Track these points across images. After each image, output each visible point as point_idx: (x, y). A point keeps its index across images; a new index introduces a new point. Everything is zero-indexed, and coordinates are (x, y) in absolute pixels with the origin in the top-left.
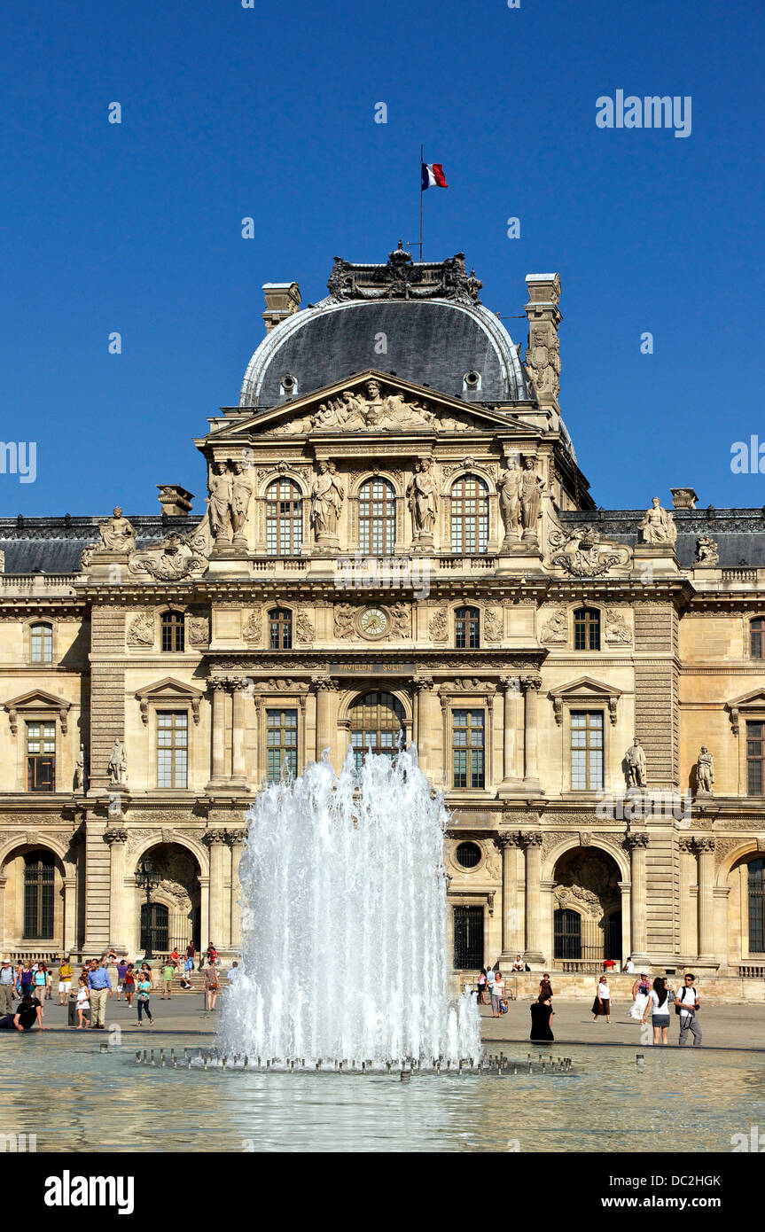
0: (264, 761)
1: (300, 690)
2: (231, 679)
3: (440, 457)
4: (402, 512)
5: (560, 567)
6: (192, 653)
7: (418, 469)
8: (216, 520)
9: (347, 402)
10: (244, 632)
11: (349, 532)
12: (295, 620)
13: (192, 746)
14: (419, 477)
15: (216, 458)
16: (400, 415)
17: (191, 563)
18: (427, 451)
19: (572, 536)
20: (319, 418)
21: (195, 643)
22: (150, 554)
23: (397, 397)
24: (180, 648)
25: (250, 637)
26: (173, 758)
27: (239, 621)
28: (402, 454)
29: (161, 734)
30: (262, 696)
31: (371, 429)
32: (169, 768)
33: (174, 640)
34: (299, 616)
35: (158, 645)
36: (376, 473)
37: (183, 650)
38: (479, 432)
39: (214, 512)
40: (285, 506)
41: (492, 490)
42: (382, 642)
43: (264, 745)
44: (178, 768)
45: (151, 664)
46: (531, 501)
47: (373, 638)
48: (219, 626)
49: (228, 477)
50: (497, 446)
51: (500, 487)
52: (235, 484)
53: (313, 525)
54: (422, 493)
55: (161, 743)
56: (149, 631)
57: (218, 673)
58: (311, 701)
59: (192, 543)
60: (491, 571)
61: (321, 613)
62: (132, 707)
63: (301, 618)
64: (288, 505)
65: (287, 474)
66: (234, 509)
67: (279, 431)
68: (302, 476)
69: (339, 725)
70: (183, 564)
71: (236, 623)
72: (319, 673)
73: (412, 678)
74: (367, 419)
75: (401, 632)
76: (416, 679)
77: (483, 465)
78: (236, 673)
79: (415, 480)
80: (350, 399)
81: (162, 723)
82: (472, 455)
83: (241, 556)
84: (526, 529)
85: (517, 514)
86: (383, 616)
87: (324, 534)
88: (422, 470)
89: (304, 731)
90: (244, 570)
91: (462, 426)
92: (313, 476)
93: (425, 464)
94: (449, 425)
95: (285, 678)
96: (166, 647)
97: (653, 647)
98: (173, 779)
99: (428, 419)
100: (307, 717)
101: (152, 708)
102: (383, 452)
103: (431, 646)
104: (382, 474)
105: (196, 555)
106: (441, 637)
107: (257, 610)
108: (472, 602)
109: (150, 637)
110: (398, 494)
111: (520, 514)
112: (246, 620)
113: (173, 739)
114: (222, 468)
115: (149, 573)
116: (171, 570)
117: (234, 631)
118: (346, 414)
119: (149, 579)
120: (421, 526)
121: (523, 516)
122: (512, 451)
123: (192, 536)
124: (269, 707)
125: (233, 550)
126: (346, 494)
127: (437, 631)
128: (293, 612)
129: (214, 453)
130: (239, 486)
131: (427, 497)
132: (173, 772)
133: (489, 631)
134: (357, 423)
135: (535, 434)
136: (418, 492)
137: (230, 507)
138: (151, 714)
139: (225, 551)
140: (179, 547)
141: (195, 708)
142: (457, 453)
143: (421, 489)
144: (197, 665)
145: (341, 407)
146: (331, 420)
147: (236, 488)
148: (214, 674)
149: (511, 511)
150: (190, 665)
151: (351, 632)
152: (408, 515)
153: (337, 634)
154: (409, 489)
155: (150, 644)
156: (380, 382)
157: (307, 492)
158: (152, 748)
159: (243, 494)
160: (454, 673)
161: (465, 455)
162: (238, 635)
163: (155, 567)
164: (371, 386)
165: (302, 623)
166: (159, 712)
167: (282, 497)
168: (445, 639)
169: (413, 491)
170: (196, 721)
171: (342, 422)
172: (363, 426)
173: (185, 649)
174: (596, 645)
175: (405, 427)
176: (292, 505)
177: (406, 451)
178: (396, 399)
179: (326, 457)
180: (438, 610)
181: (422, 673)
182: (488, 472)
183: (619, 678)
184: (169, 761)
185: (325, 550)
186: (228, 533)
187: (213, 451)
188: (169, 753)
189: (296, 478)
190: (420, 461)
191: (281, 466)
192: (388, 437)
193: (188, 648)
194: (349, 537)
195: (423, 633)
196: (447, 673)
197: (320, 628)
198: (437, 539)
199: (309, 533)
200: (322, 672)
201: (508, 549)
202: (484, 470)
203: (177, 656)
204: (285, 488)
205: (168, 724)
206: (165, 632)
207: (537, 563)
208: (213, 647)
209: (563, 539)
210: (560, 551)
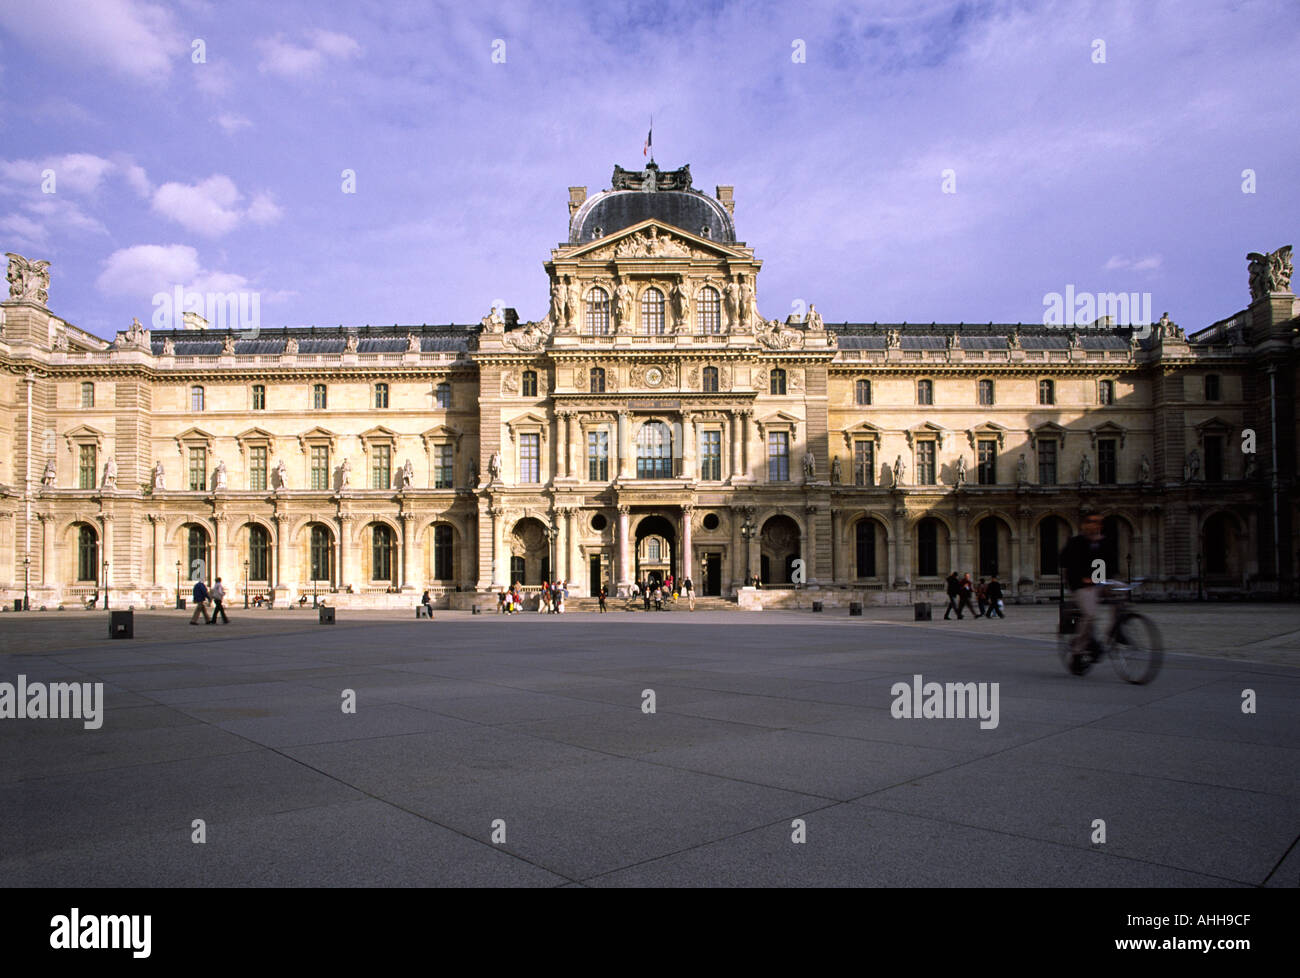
0: (587, 465)
1: (609, 419)
2: (568, 412)
3: (692, 274)
4: (668, 309)
5: (763, 345)
6: (542, 396)
7: (678, 282)
8: (557, 313)
9: (636, 239)
10: (575, 382)
11: (636, 321)
12: (607, 375)
13: (541, 456)
14: (680, 287)
15: (557, 273)
16: (670, 249)
17: (540, 341)
18: (685, 270)
19: (769, 325)
20: (620, 249)
21: (543, 389)
22: (514, 335)
24: (535, 393)
25: (580, 385)
26: (530, 464)
27: (572, 375)
28: (671, 272)
29: (522, 448)
30: (586, 423)
31: (652, 255)
32: (527, 470)
33: (530, 389)
34: (609, 373)
35: (521, 392)
36: (653, 284)
37: (536, 395)
38: (715, 259)
39: (556, 307)
40: (598, 305)
41: (722, 297)
42: (659, 388)
43: (587, 455)
44: (532, 470)
45: (516, 404)
46: (747, 302)
47: (653, 385)
48: (559, 378)
49: (563, 286)
50: (726, 268)
51: (727, 293)
52: (570, 290)
54: (683, 296)
55: (523, 454)
56: (515, 383)
57: (559, 407)
58: (614, 426)
59: (540, 328)
60: (724, 344)
61: (622, 371)
62: (505, 430)
63: (611, 374)
65: (599, 285)
67: (595, 257)
68: (607, 285)
70: (536, 341)
71: (570, 377)
72: (620, 407)
73: (678, 411)
74: (649, 249)
75: (671, 382)
76: (681, 412)
77: (716, 281)
78: (571, 409)
79: (678, 289)
80: (639, 238)
81: (521, 441)
82: (710, 274)
83: (572, 334)
84: (744, 320)
85: (738, 311)
86: (659, 373)
87: (623, 322)
90: (575, 342)
91: (705, 255)
92: (615, 286)
93: (684, 279)
94: (698, 255)
95: (600, 411)
96: (526, 394)
97: (817, 393)
98: (530, 477)
99: (685, 250)
100: (614, 436)
101: (517, 432)
102: (659, 271)
103: (689, 390)
104: (656, 286)
105: (543, 336)
106: (696, 384)
107: (583, 368)
108: (714, 364)
109: (517, 387)
110: (666, 299)
112: (576, 375)
113: (529, 451)
114: (561, 280)
115: (515, 346)
116: (528, 345)
117: (570, 381)
118: (636, 247)
119: (515, 350)
120: (680, 317)
121: (741, 312)
122: (734, 272)
124: (590, 430)
125: (568, 331)
126: (634, 298)
127: (693, 381)
128: (606, 370)
129: (556, 270)
130: (571, 292)
131: (686, 298)
132: (530, 473)
133: (723, 382)
134: (642, 252)
135: (752, 262)
136: (679, 296)
137: (566, 304)
138: (517, 436)
139: (562, 331)
140: (532, 330)
141: (544, 430)
142: (702, 272)
143: (682, 294)
144: (544, 403)
145: (633, 242)
146: (627, 251)
147: (569, 293)
148: (557, 409)
149: (735, 309)
150: (539, 404)
151: (641, 382)
152: (672, 311)
153: (632, 383)
154: (672, 294)
155: (516, 391)
157: (611, 296)
158: (518, 457)
159: (573, 297)
160: (703, 408)
161: (706, 274)
162: (572, 384)
163: (517, 343)
164: (652, 230)
165: (612, 377)
166: (522, 434)
167: (596, 300)
168: (698, 387)
169: (676, 296)
170: (545, 438)
171: (634, 251)
172: (646, 254)
173: (538, 395)
174: (783, 392)
175: (672, 255)
176: (601, 304)
177: (672, 270)
178: (666, 238)
179: (624, 273)
180: (693, 368)
181: (684, 407)
182: (720, 286)
183: (797, 412)
184: (527, 466)
185: (625, 331)
186: (563, 322)
188: (527, 461)
189: (605, 288)
190: (680, 276)
191: (596, 280)
192: (662, 261)
193: (539, 393)
194: (636, 325)
195: (684, 382)
196: (698, 408)
197: (622, 380)
198: (690, 326)
199: (612, 321)
200: (624, 408)
201: (734, 331)
202: (717, 284)
203: (532, 399)
204: (597, 293)
205: (527, 442)
206: (525, 384)
207: (752, 340)
208: (556, 391)
209: (763, 327)
210: (762, 334)
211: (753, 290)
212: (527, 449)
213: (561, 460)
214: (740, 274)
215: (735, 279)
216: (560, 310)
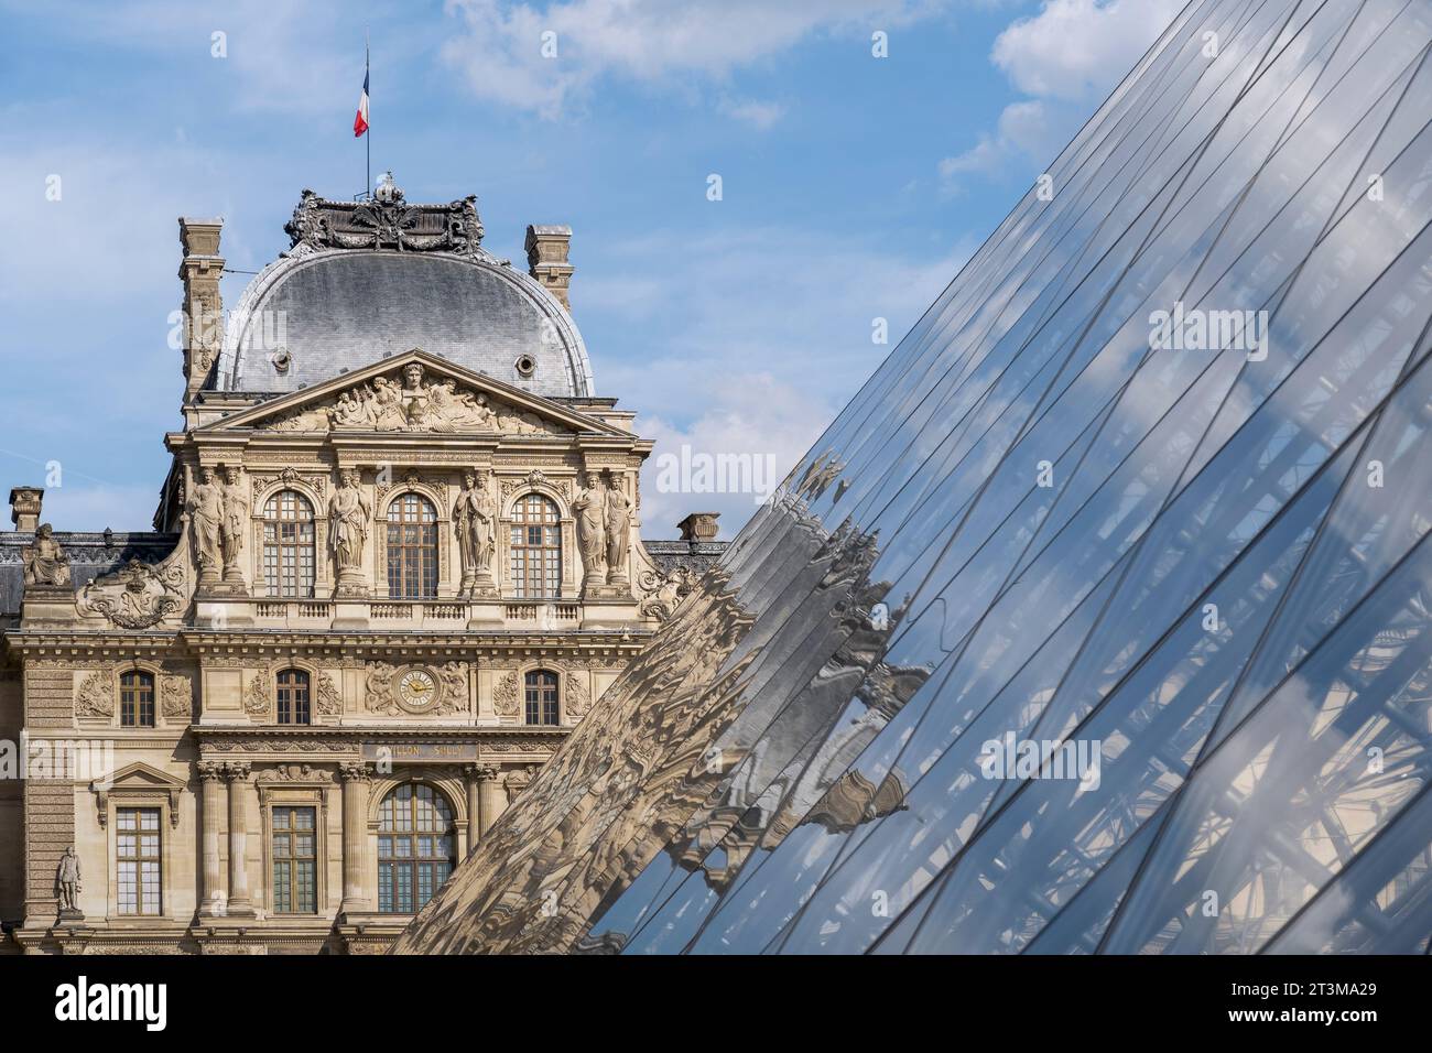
0: (272, 878)
1: (321, 781)
2: (231, 764)
3: (500, 469)
4: (446, 540)
5: (655, 619)
6: (170, 728)
7: (471, 484)
8: (202, 546)
9: (376, 391)
10: (246, 700)
11: (376, 565)
12: (314, 685)
13: (169, 857)
14: (475, 495)
15: (202, 461)
16: (452, 413)
17: (164, 604)
18: (486, 460)
19: (670, 578)
20: (341, 411)
21: (171, 714)
22: (106, 590)
23: (445, 387)
24: (150, 721)
25: (255, 707)
26: (138, 873)
27: (238, 685)
28: (454, 464)
29: (122, 840)
30: (269, 788)
31: (415, 428)
32: (132, 888)
33: (138, 709)
34: (320, 680)
35: (117, 719)
36: (412, 487)
37: (152, 724)
38: (553, 438)
39: (199, 533)
40: (289, 528)
41: (566, 514)
42: (429, 717)
43: (271, 856)
44: (146, 888)
46: (621, 530)
47: (417, 710)
48: (211, 692)
49: (215, 487)
50: (576, 456)
51: (577, 510)
52: (230, 498)
53: (333, 555)
55: (122, 852)
56: (106, 697)
57: (211, 757)
58: (334, 796)
59: (165, 577)
60: (573, 623)
61: (350, 675)
62: (85, 800)
63: (324, 682)
64: (292, 527)
65: (293, 485)
66: (229, 531)
67: (286, 427)
68: (313, 488)
69: (370, 827)
70: (153, 605)
71: (235, 688)
72: (348, 757)
73: (473, 765)
74: (410, 413)
75: (456, 703)
76: (480, 766)
77: (553, 482)
78: (238, 757)
79: (469, 499)
80: (383, 387)
81: (122, 825)
82: (541, 468)
83: (237, 596)
84: (614, 568)
85: (602, 549)
86: (429, 682)
87: (349, 569)
88: (477, 484)
89: (326, 837)
90: (246, 615)
91: (528, 428)
92: (330, 490)
94: (512, 426)
95: (302, 764)
96: (127, 720)
98: (139, 903)
99: (485, 418)
100: (329, 817)
101: (112, 805)
102: (428, 460)
103: (497, 723)
104: (419, 488)
105: (170, 592)
106: (511, 710)
107: (262, 671)
108: (549, 664)
109: (109, 705)
110: (441, 516)
111: (605, 549)
112: (247, 684)
113: (138, 847)
114: (210, 473)
115: (107, 617)
116: (136, 614)
117: (233, 699)
118: (378, 408)
119: (105, 626)
120: (477, 560)
121: (608, 551)
122: (594, 465)
123: (165, 567)
124: (277, 804)
125: (227, 589)
126: (372, 514)
127: (505, 701)
128: (312, 675)
129: (201, 453)
130: (234, 500)
131: (487, 522)
132: (139, 892)
133: (572, 703)
134: (394, 420)
135: (629, 443)
136: (473, 514)
137: (221, 528)
138: (111, 813)
139: (217, 589)
140: (146, 581)
141: (173, 803)
142: (521, 464)
143: (479, 510)
144: (175, 744)
145: (371, 397)
146: (357, 415)
147: (229, 503)
148: (204, 757)
149: (597, 544)
150: (165, 745)
151: (390, 702)
152: (455, 545)
153: (370, 705)
154: (457, 510)
155: (109, 715)
156: (424, 365)
157: (321, 510)
158: (113, 859)
159: (238, 510)
160: (527, 758)
161: (532, 468)
162: (238, 705)
163: (112, 608)
164: (413, 372)
165: (326, 689)
166: (120, 809)
167: (284, 516)
168: (516, 713)
169: (464, 514)
170: (173, 823)
171: (373, 417)
173: (157, 722)
175: (458, 428)
176: (298, 527)
177: (458, 460)
178: (444, 390)
179: (354, 463)
180: (506, 673)
181: (486, 757)
182: (559, 491)
184: (132, 877)
185: (354, 590)
186: (216, 564)
187: (198, 451)
188: (132, 866)
189: (307, 492)
190: (475, 473)
191: (288, 474)
192: (436, 441)
193: (161, 722)
194: (376, 572)
195: (487, 703)
196: (516, 758)
197: (349, 695)
198: (495, 579)
199: (325, 567)
200: (354, 757)
201: (595, 593)
202: (554, 488)
203: (146, 732)
204: (288, 504)
205: (131, 826)
206: (126, 697)
207: (632, 614)
208: (203, 722)
209: (657, 582)
210: (653, 598)
211: (632, 505)
212: (132, 840)
213: (216, 868)
214: (606, 470)
215: (595, 478)
216: (208, 540)
